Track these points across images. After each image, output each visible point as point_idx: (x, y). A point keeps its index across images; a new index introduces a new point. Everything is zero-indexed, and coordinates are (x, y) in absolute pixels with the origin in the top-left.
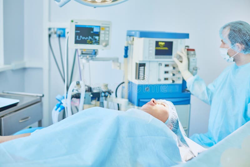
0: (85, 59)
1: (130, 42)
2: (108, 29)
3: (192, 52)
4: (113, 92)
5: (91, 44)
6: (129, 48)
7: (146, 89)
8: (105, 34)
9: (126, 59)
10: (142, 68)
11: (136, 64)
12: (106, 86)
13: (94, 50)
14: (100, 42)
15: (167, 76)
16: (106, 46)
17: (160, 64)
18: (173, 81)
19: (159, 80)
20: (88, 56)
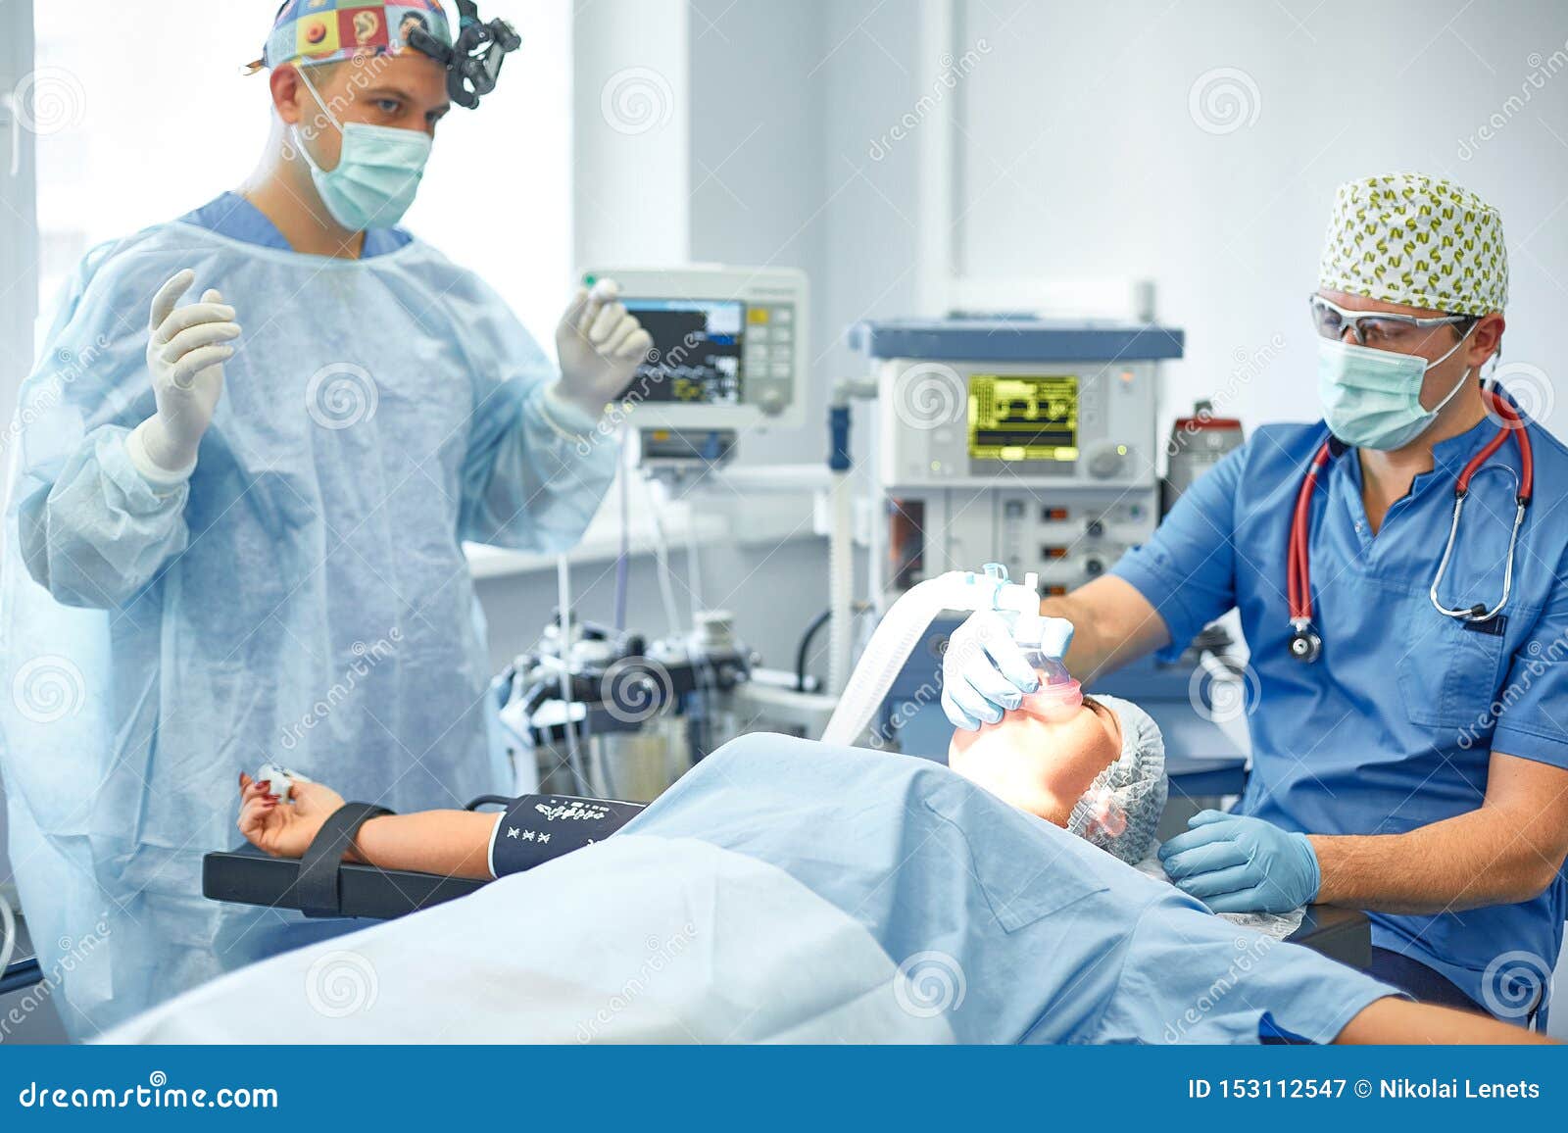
2: (784, 316)
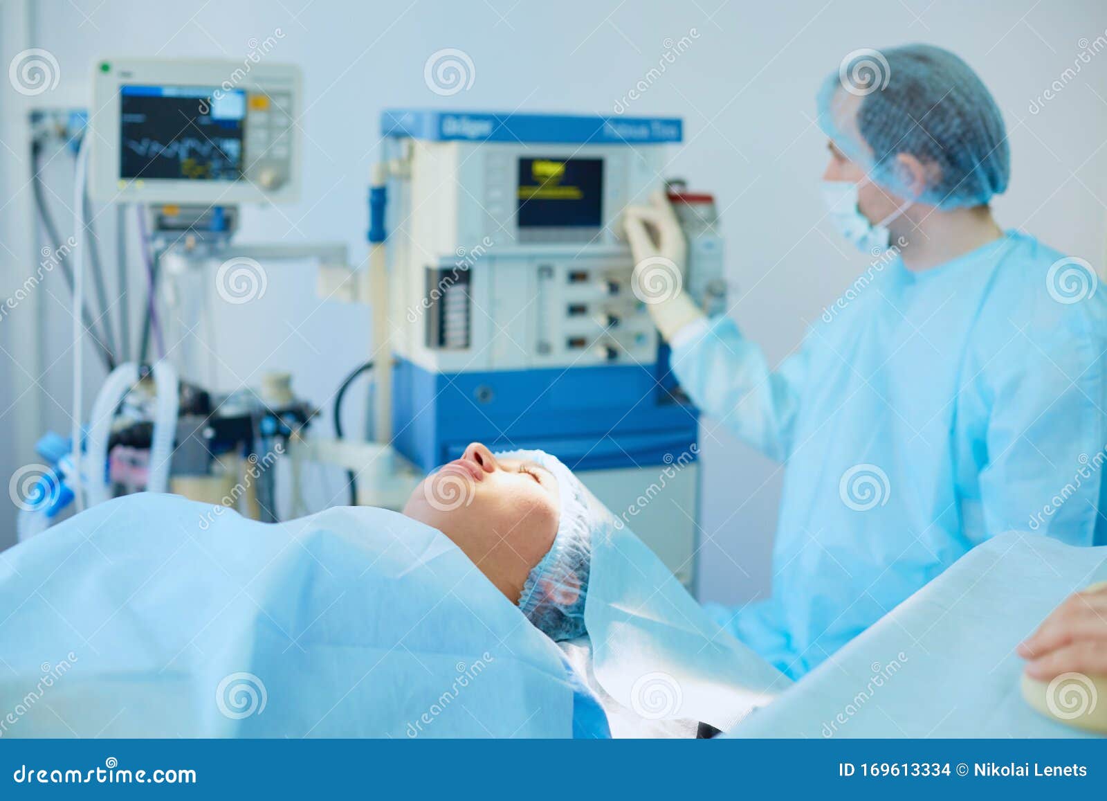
0: (177, 253)
1: (394, 166)
3: (700, 211)
4: (318, 414)
5: (203, 177)
6: (392, 195)
7: (478, 392)
8: (269, 127)
9: (377, 249)
10: (456, 294)
11: (429, 271)
12: (284, 383)
13: (219, 209)
14: (249, 167)
15: (579, 326)
16: (276, 185)
17: (546, 271)
18: (612, 353)
19: (544, 348)
20: (190, 239)
